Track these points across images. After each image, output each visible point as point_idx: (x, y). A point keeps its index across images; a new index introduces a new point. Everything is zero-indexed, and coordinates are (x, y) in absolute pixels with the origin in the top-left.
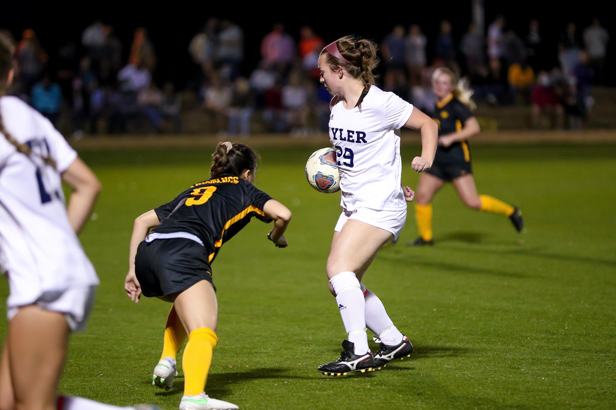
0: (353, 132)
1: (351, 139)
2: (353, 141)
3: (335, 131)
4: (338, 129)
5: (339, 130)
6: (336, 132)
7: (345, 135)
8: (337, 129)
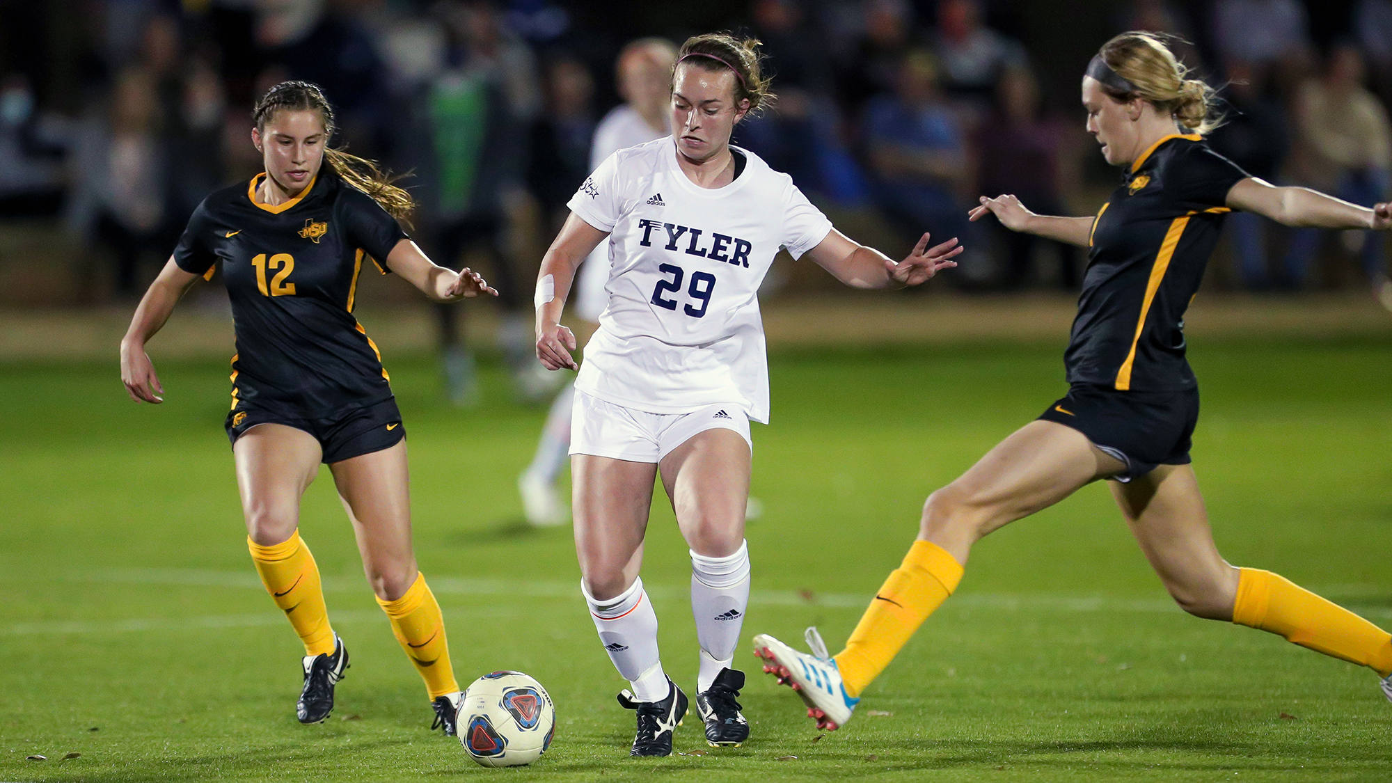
0: (729, 240)
1: (721, 253)
2: (724, 258)
3: (675, 231)
4: (687, 228)
5: (689, 230)
6: (680, 233)
7: (706, 242)
8: (682, 230)
